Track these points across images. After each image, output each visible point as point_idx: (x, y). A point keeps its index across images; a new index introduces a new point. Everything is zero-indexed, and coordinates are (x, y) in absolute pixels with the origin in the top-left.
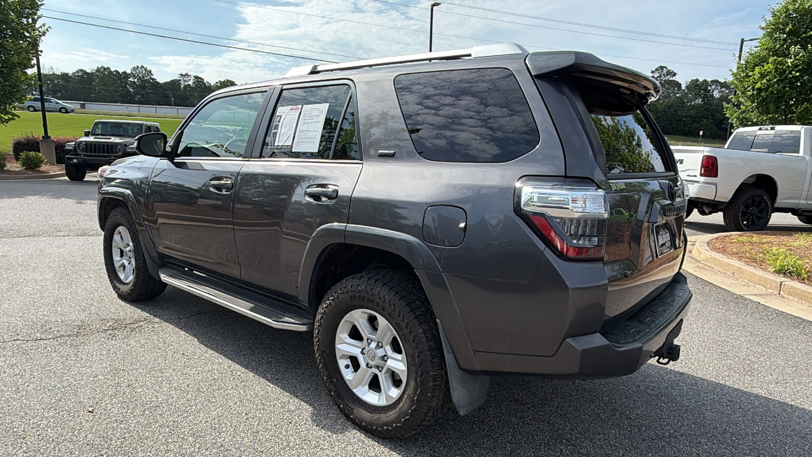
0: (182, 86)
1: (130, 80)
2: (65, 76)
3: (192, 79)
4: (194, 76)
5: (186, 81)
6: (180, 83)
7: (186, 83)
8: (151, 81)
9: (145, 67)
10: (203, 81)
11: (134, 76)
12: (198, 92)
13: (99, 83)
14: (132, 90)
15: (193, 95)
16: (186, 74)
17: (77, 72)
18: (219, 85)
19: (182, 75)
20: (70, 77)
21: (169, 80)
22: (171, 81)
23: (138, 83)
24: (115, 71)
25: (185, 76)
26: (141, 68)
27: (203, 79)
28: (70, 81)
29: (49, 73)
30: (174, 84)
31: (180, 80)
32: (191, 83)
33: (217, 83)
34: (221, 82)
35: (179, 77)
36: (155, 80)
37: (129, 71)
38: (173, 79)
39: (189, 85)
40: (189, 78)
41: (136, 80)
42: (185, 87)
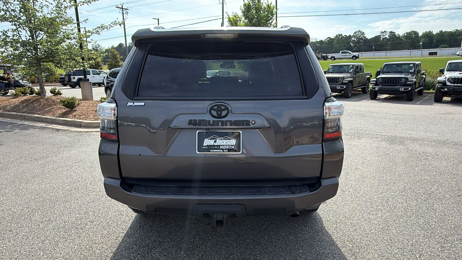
0: (382, 39)
1: (352, 39)
2: (321, 42)
3: (388, 33)
4: (389, 32)
5: (384, 36)
6: (380, 37)
7: (384, 37)
8: (364, 38)
9: (361, 31)
10: (395, 34)
11: (355, 37)
12: (391, 41)
13: (336, 43)
14: (353, 45)
15: (388, 43)
16: (385, 31)
17: (327, 39)
18: (406, 35)
19: (382, 32)
20: (324, 42)
21: (374, 36)
22: (375, 37)
23: (356, 41)
24: (345, 36)
25: (384, 32)
26: (359, 32)
27: (395, 33)
28: (323, 44)
29: (315, 41)
30: (377, 38)
31: (381, 36)
32: (387, 36)
33: (404, 34)
34: (407, 33)
35: (380, 34)
36: (366, 37)
37: (352, 35)
38: (376, 36)
39: (386, 37)
40: (386, 33)
41: (355, 39)
42: (384, 39)
